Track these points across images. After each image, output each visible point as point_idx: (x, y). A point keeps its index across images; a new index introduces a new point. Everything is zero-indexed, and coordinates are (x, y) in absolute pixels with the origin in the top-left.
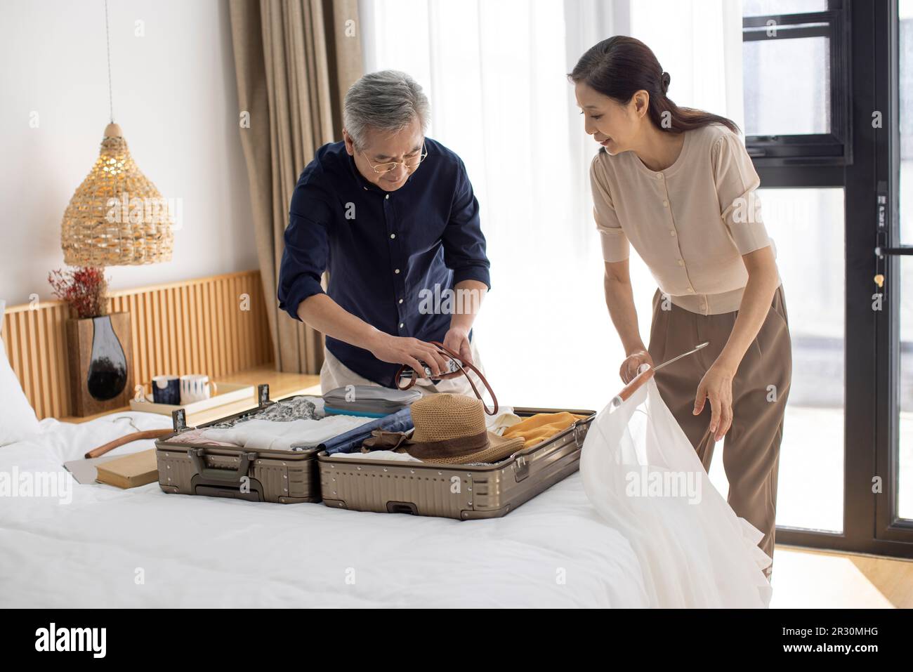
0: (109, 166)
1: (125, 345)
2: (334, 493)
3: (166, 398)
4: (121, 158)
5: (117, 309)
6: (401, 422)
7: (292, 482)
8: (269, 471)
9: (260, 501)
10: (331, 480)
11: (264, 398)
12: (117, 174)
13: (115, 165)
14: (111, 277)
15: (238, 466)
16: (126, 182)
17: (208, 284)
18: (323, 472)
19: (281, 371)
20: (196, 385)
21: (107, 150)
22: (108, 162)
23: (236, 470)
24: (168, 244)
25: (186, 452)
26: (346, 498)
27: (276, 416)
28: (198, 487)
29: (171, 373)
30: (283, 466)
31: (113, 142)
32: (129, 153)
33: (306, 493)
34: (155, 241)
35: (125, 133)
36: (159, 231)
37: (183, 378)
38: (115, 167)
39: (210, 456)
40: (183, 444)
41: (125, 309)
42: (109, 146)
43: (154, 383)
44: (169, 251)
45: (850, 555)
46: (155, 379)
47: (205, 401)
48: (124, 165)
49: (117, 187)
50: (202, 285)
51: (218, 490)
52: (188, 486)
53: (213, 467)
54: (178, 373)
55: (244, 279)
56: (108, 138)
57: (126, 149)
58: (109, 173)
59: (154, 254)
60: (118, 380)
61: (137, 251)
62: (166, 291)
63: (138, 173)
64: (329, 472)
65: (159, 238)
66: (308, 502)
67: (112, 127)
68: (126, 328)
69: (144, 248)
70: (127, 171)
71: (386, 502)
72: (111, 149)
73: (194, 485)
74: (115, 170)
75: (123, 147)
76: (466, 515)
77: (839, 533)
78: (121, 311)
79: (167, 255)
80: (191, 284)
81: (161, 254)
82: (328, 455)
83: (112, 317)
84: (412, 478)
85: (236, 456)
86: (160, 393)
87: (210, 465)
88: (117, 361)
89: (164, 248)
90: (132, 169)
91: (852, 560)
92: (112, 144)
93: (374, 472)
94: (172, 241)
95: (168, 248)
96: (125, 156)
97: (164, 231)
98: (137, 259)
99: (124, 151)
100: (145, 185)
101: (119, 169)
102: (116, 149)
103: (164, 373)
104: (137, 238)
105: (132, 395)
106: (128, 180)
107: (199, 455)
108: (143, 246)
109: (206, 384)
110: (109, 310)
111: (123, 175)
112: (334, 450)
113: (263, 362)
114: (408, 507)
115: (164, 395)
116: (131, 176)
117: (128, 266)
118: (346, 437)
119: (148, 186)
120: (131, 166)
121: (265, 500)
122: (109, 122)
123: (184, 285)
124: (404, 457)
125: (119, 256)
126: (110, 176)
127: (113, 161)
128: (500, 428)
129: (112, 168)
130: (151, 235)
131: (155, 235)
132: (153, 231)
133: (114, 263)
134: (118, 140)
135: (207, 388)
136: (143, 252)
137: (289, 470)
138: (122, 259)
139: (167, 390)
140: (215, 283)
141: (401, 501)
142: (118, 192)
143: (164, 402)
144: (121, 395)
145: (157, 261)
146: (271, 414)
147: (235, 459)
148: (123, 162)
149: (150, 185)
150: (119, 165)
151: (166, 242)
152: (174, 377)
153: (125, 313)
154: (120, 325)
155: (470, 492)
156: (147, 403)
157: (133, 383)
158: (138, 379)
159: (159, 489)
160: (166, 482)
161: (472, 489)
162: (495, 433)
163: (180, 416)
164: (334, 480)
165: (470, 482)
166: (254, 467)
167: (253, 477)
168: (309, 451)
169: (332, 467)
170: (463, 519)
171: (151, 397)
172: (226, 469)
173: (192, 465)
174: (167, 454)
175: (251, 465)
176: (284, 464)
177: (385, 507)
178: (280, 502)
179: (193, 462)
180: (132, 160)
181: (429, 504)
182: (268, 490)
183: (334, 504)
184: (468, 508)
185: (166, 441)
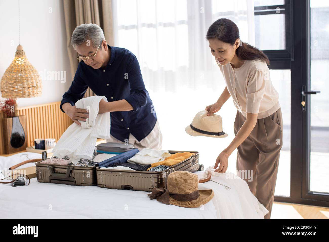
1: (24, 127)
2: (102, 182)
3: (40, 147)
5: (21, 114)
6: (127, 156)
7: (86, 178)
8: (78, 174)
9: (74, 185)
10: (101, 177)
14: (19, 102)
15: (66, 172)
16: (25, 67)
17: (55, 105)
18: (98, 174)
20: (51, 142)
21: (18, 55)
22: (18, 60)
23: (65, 174)
25: (47, 167)
26: (107, 184)
28: (51, 180)
29: (41, 138)
30: (83, 172)
33: (91, 182)
34: (35, 89)
35: (24, 48)
36: (37, 85)
37: (46, 140)
39: (56, 169)
40: (46, 164)
41: (24, 114)
43: (35, 142)
44: (41, 92)
45: (292, 204)
46: (35, 140)
48: (24, 61)
50: (53, 105)
51: (58, 181)
52: (48, 179)
53: (57, 173)
54: (44, 138)
56: (18, 50)
57: (25, 55)
58: (18, 63)
59: (35, 94)
60: (22, 141)
61: (29, 93)
62: (40, 108)
63: (29, 63)
64: (100, 174)
65: (37, 88)
66: (92, 185)
67: (19, 46)
68: (25, 121)
70: (25, 63)
71: (121, 185)
73: (50, 179)
75: (24, 54)
76: (151, 190)
77: (289, 197)
78: (23, 115)
79: (40, 94)
80: (49, 105)
81: (38, 93)
82: (100, 168)
83: (20, 117)
84: (131, 176)
85: (66, 168)
86: (37, 145)
87: (56, 172)
88: (21, 133)
89: (39, 91)
90: (27, 62)
92: (19, 53)
93: (116, 174)
94: (42, 89)
95: (40, 91)
96: (24, 57)
97: (39, 85)
98: (29, 95)
100: (32, 68)
102: (21, 55)
103: (39, 138)
104: (29, 88)
105: (27, 146)
107: (52, 168)
108: (31, 91)
109: (55, 142)
110: (19, 115)
111: (24, 64)
112: (102, 166)
114: (129, 187)
116: (27, 65)
117: (26, 98)
118: (106, 161)
121: (76, 185)
123: (46, 105)
124: (128, 169)
126: (19, 65)
127: (20, 59)
128: (163, 158)
129: (20, 62)
130: (34, 87)
132: (35, 85)
133: (20, 97)
134: (22, 51)
135: (55, 144)
136: (31, 93)
137: (85, 174)
138: (23, 95)
139: (40, 145)
141: (127, 185)
142: (21, 70)
143: (39, 149)
144: (23, 146)
145: (36, 96)
147: (65, 170)
148: (24, 59)
149: (34, 68)
150: (22, 61)
151: (40, 89)
154: (22, 120)
155: (152, 182)
156: (33, 149)
157: (27, 141)
158: (29, 140)
159: (37, 181)
160: (40, 178)
161: (153, 180)
162: (162, 159)
163: (45, 154)
164: (102, 177)
165: (152, 178)
166: (72, 173)
167: (72, 176)
168: (92, 167)
169: (101, 172)
170: (150, 192)
171: (34, 147)
172: (62, 173)
173: (49, 172)
174: (40, 168)
175: (71, 172)
176: (83, 171)
177: (121, 187)
178: (82, 186)
179: (49, 171)
180: (27, 59)
181: (137, 186)
182: (77, 181)
183: (102, 186)
184: (151, 188)
185: (39, 163)
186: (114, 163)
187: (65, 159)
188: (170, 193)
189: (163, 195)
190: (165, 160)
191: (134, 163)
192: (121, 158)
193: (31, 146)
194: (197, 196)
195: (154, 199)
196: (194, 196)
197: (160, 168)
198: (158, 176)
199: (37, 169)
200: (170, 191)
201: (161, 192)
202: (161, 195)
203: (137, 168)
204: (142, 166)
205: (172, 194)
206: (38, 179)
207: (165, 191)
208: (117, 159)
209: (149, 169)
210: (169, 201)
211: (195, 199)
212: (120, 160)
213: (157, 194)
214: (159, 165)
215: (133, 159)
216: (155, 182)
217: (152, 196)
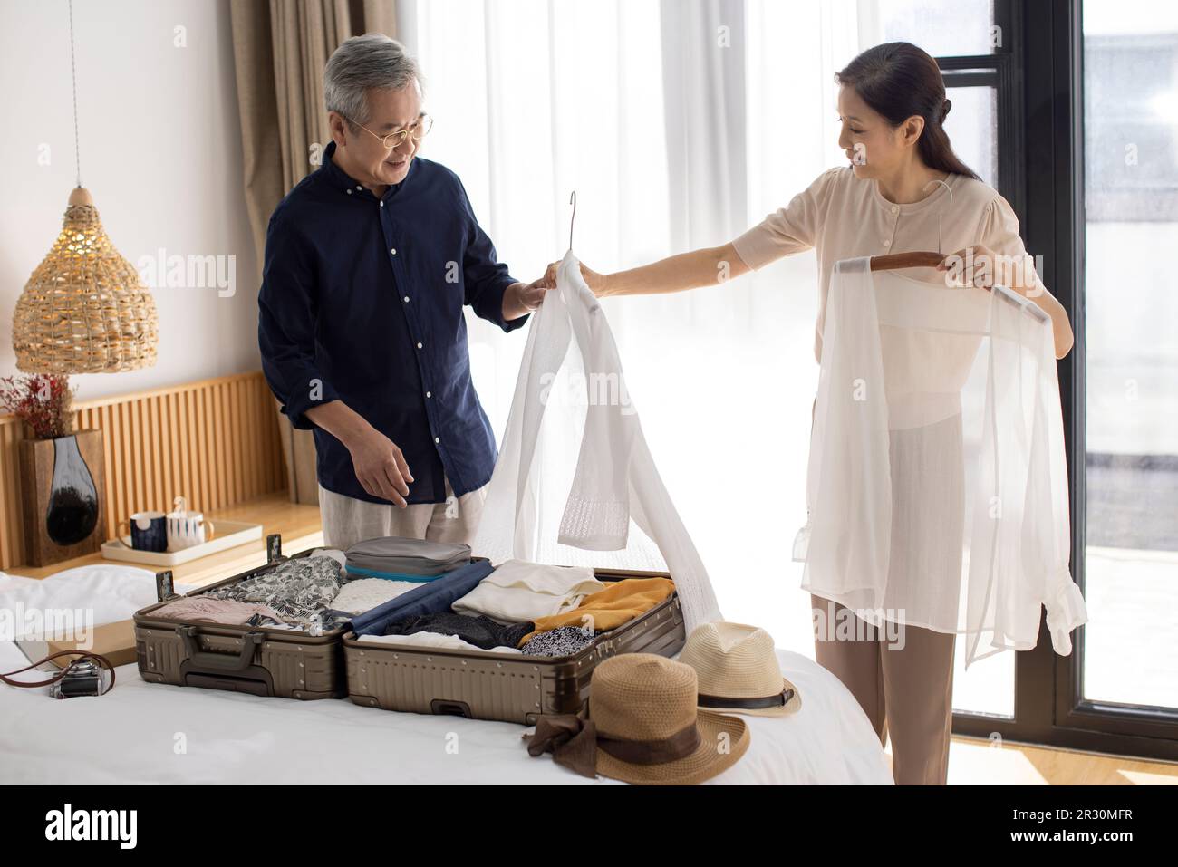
0: (75, 243)
1: (96, 473)
2: (364, 687)
3: (149, 542)
4: (91, 232)
5: (85, 425)
6: (450, 589)
7: (310, 671)
8: (280, 657)
9: (269, 696)
10: (360, 671)
11: (274, 552)
12: (86, 253)
13: (83, 242)
14: (78, 386)
15: (240, 649)
16: (97, 264)
17: (204, 390)
18: (349, 660)
19: (298, 502)
20: (187, 525)
21: (73, 222)
22: (74, 239)
23: (237, 654)
24: (152, 345)
25: (173, 630)
26: (380, 693)
27: (290, 577)
28: (189, 676)
29: (155, 509)
30: (299, 652)
31: (81, 212)
32: (101, 226)
33: (328, 686)
34: (134, 341)
35: (96, 200)
36: (139, 328)
37: (169, 516)
38: (82, 244)
39: (204, 636)
40: (170, 619)
41: (96, 425)
42: (75, 218)
43: (133, 522)
44: (152, 353)
45: (1023, 746)
46: (134, 517)
47: (199, 547)
48: (94, 242)
49: (86, 272)
50: (195, 392)
51: (212, 680)
52: (176, 673)
53: (209, 651)
54: (165, 510)
55: (249, 383)
56: (74, 207)
57: (98, 221)
58: (74, 252)
59: (135, 358)
60: (86, 517)
61: (112, 355)
62: (149, 400)
63: (113, 253)
64: (357, 661)
65: (140, 337)
66: (331, 698)
67: (79, 193)
68: (97, 450)
69: (121, 351)
70: (98, 249)
71: (431, 699)
72: (78, 222)
73: (184, 674)
74: (83, 248)
75: (94, 219)
76: (533, 719)
77: (1009, 718)
78: (91, 429)
79: (150, 358)
80: (181, 390)
81: (142, 357)
82: (356, 637)
83: (79, 437)
84: (463, 670)
85: (239, 636)
86: (141, 535)
87: (204, 647)
88: (85, 491)
89: (146, 350)
90: (105, 248)
91: (1025, 753)
92: (79, 214)
93: (414, 662)
94: (156, 341)
95: (151, 349)
96: (96, 230)
97: (146, 328)
98: (111, 365)
99: (95, 224)
100: (122, 268)
101: (88, 247)
102: (83, 222)
103: (146, 509)
104: (113, 337)
105: (104, 537)
106: (100, 262)
107: (190, 634)
108: (118, 348)
109: (200, 524)
110: (75, 428)
111: (93, 255)
112: (364, 630)
113: (274, 489)
114: (459, 708)
115: (145, 538)
116: (104, 257)
117: (100, 374)
118: (380, 611)
119: (126, 269)
120: (103, 243)
121: (275, 695)
122: (76, 187)
123: (172, 392)
124: (454, 642)
125: (88, 361)
126: (75, 256)
127: (80, 237)
128: (577, 597)
129: (79, 246)
130: (129, 334)
131: (135, 333)
132: (132, 329)
133: (81, 371)
134: (87, 209)
135: (201, 530)
136: (119, 356)
137: (305, 656)
138: (91, 363)
139: (149, 532)
140: (212, 389)
141: (450, 699)
142: (86, 278)
143: (145, 548)
144: (90, 537)
145: (137, 367)
146: (285, 575)
147: (237, 641)
148: (93, 238)
149: (129, 268)
150: (89, 243)
151: (149, 342)
152: (159, 514)
153: (96, 431)
154: (89, 446)
155: (537, 691)
156: (125, 548)
157: (105, 521)
158: (113, 516)
159: (139, 675)
160: (149, 668)
161: (540, 685)
162: (570, 602)
163: (167, 579)
164: (364, 671)
165: (537, 678)
166: (261, 653)
167: (259, 664)
168: (331, 632)
169: (363, 654)
170: (528, 724)
171: (128, 540)
172: (225, 653)
173: (181, 647)
174: (149, 632)
175: (258, 649)
176: (300, 649)
177: (428, 707)
178: (293, 698)
179: (183, 645)
180: (106, 235)
181: (485, 704)
182: (279, 682)
183: (363, 702)
184: (535, 711)
185: (147, 615)
186: (404, 618)
187: (237, 600)
188: (598, 733)
189: (571, 743)
190: (580, 606)
191: (476, 616)
192: (431, 597)
193: (117, 534)
194: (692, 745)
195: (544, 755)
196: (680, 747)
197: (563, 635)
198: (558, 672)
199: (139, 635)
200: (600, 727)
201: (567, 730)
202: (567, 741)
203: (484, 635)
204: (504, 626)
205: (607, 737)
206: (142, 670)
207: (581, 726)
208: (417, 600)
209: (526, 638)
210: (595, 763)
211: (685, 756)
212: (427, 605)
213: (554, 737)
214: (560, 624)
215: (470, 600)
216: (548, 693)
217: (536, 745)
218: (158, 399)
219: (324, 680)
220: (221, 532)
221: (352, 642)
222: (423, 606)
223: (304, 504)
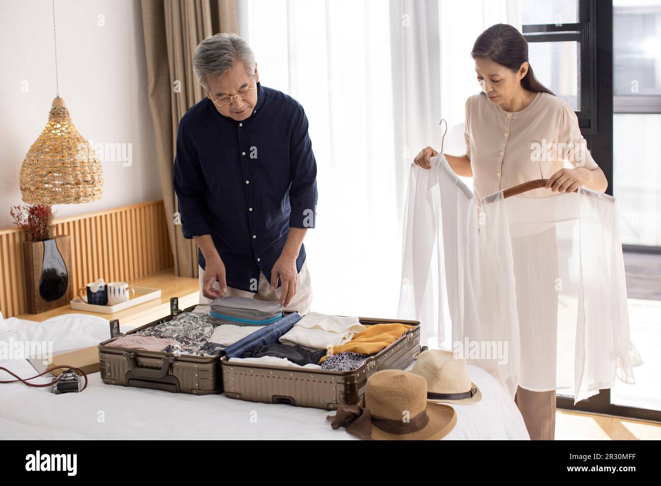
0: (55, 129)
1: (66, 260)
2: (233, 388)
3: (97, 299)
4: (65, 123)
5: (60, 233)
7: (201, 379)
8: (184, 371)
9: (177, 392)
10: (230, 378)
11: (174, 307)
12: (62, 135)
13: (61, 129)
14: (57, 211)
15: (161, 366)
16: (68, 141)
17: (126, 212)
18: (224, 372)
19: (179, 275)
20: (119, 290)
21: (55, 117)
22: (55, 127)
23: (160, 369)
24: (100, 187)
25: (122, 354)
26: (242, 392)
27: (185, 322)
28: (131, 381)
29: (100, 281)
30: (195, 368)
31: (59, 111)
32: (70, 119)
33: (211, 387)
34: (90, 186)
35: (68, 105)
36: (93, 178)
37: (109, 285)
38: (60, 130)
39: (139, 358)
40: (119, 348)
41: (66, 233)
42: (56, 115)
43: (88, 288)
44: (100, 192)
46: (88, 285)
47: (127, 302)
48: (67, 128)
49: (62, 146)
50: (121, 213)
51: (145, 383)
52: (123, 379)
53: (142, 367)
54: (109, 280)
55: (151, 207)
56: (55, 108)
58: (56, 134)
59: (90, 195)
60: (61, 285)
61: (77, 193)
62: (96, 218)
63: (77, 134)
64: (229, 373)
65: (93, 183)
66: (213, 394)
67: (58, 100)
68: (67, 247)
69: (82, 191)
70: (69, 133)
71: (272, 395)
72: (57, 117)
73: (128, 378)
74: (60, 132)
75: (66, 115)
76: (331, 407)
78: (63, 235)
79: (98, 195)
80: (113, 212)
81: (94, 195)
82: (228, 359)
83: (57, 239)
84: (291, 379)
85: (160, 358)
86: (93, 296)
87: (139, 364)
88: (61, 270)
89: (97, 190)
90: (73, 132)
92: (58, 113)
93: (262, 374)
94: (102, 185)
95: (99, 190)
96: (67, 121)
97: (96, 178)
98: (77, 199)
99: (67, 118)
100: (83, 143)
101: (63, 131)
102: (60, 117)
103: (94, 281)
104: (78, 184)
105: (71, 297)
106: (70, 140)
107: (131, 357)
108: (81, 189)
109: (127, 289)
110: (55, 234)
111: (66, 136)
112: (232, 355)
113: (165, 268)
114: (288, 400)
115: (95, 297)
116: (72, 137)
117: (71, 204)
118: (240, 344)
120: (72, 129)
121: (181, 392)
122: (56, 97)
123: (108, 213)
124: (285, 362)
125: (64, 197)
126: (56, 137)
127: (58, 126)
128: (350, 334)
129: (58, 131)
130: (87, 182)
131: (90, 181)
132: (89, 178)
133: (59, 202)
134: (63, 110)
135: (127, 292)
136: (82, 194)
137: (200, 370)
138: (66, 199)
139: (98, 294)
140: (131, 211)
141: (283, 395)
142: (62, 149)
143: (95, 303)
144: (63, 297)
145: (92, 200)
146: (182, 321)
147: (159, 361)
148: (66, 126)
149: (86, 143)
150: (64, 129)
151: (98, 186)
152: (103, 284)
153: (66, 236)
154: (63, 245)
155: (334, 390)
156: (83, 303)
157: (71, 287)
158: (75, 284)
159: (101, 380)
160: (107, 376)
161: (336, 388)
162: (346, 337)
163: (116, 324)
164: (233, 379)
165: (334, 383)
166: (173, 368)
167: (172, 374)
168: (213, 356)
169: (232, 369)
170: (329, 410)
171: (85, 298)
172: (152, 368)
174: (107, 355)
175: (171, 366)
176: (196, 366)
177: (271, 400)
178: (192, 393)
179: (127, 362)
180: (73, 125)
181: (304, 398)
182: (183, 385)
183: (232, 396)
184: (333, 402)
185: (106, 345)
186: (254, 347)
187: (156, 336)
188: (372, 416)
189: (357, 421)
190: (352, 339)
191: (293, 345)
192: (268, 335)
193: (78, 295)
194: (425, 422)
195: (341, 428)
196: (418, 424)
197: (345, 357)
198: (346, 380)
199: (101, 357)
200: (372, 412)
201: (354, 414)
202: (354, 420)
203: (300, 357)
204: (309, 351)
205: (376, 418)
206: (103, 376)
207: (361, 412)
208: (259, 337)
209: (323, 359)
210: (371, 433)
211: (421, 429)
212: (266, 340)
213: (346, 418)
214: (342, 351)
215: (288, 336)
216: (341, 392)
217: (336, 423)
218: (101, 217)
219: (209, 383)
220: (139, 294)
221: (225, 362)
222: (263, 339)
223: (183, 276)
